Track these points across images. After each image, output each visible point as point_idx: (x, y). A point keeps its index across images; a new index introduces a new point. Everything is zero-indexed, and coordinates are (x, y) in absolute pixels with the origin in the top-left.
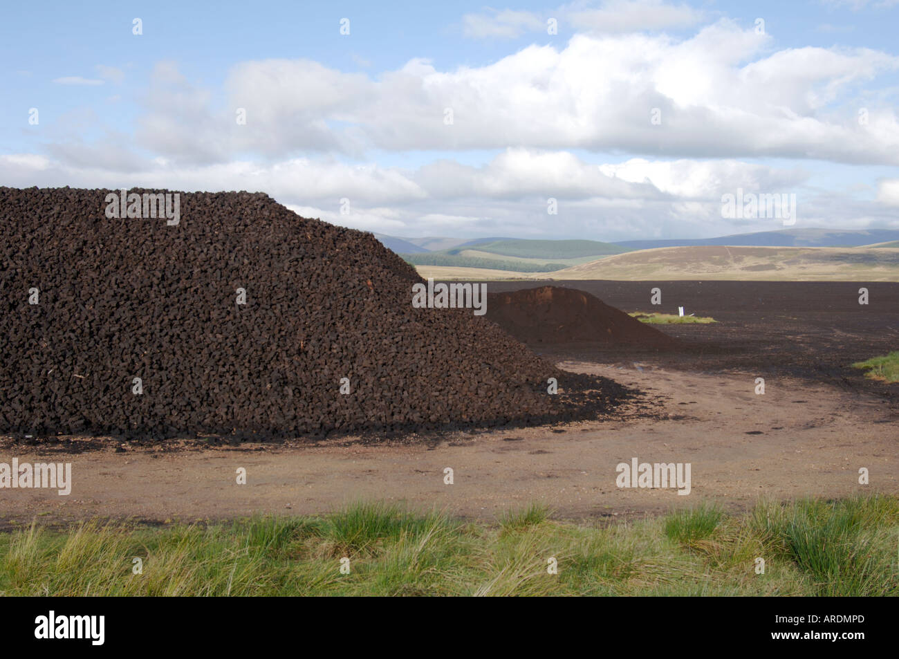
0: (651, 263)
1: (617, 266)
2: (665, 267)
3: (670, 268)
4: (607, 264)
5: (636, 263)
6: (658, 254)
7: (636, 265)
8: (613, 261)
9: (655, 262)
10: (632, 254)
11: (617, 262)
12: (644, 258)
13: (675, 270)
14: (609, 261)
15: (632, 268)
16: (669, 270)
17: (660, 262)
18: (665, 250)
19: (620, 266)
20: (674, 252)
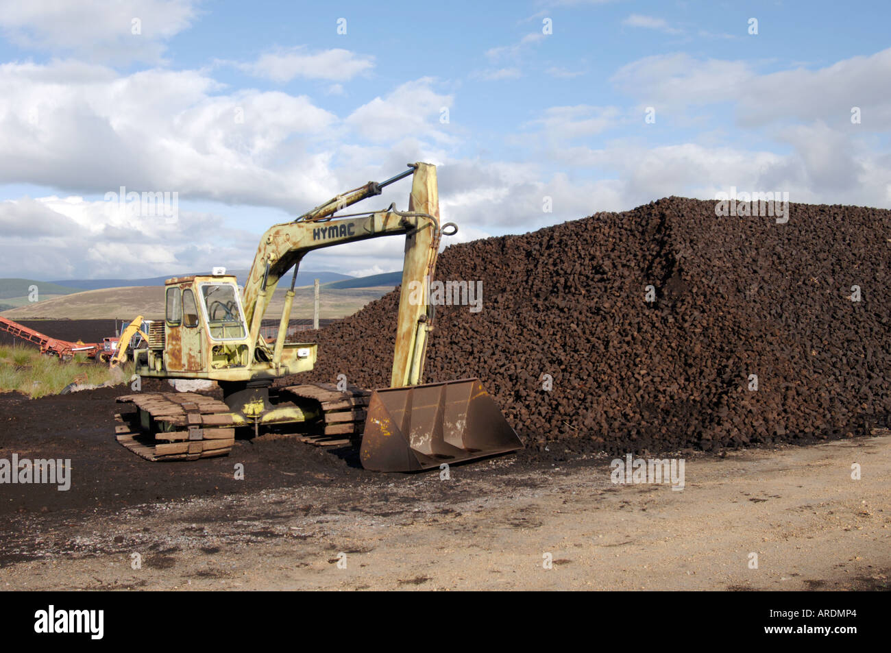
0: (108, 302)
1: (71, 306)
2: (123, 307)
3: (129, 307)
4: (61, 304)
5: (92, 303)
6: (115, 293)
7: (94, 305)
8: (66, 301)
9: (112, 302)
10: (86, 294)
11: (72, 301)
12: (100, 298)
13: (134, 310)
14: (62, 300)
15: (88, 309)
16: (128, 310)
17: (117, 301)
18: (120, 290)
19: (74, 306)
20: (129, 291)
